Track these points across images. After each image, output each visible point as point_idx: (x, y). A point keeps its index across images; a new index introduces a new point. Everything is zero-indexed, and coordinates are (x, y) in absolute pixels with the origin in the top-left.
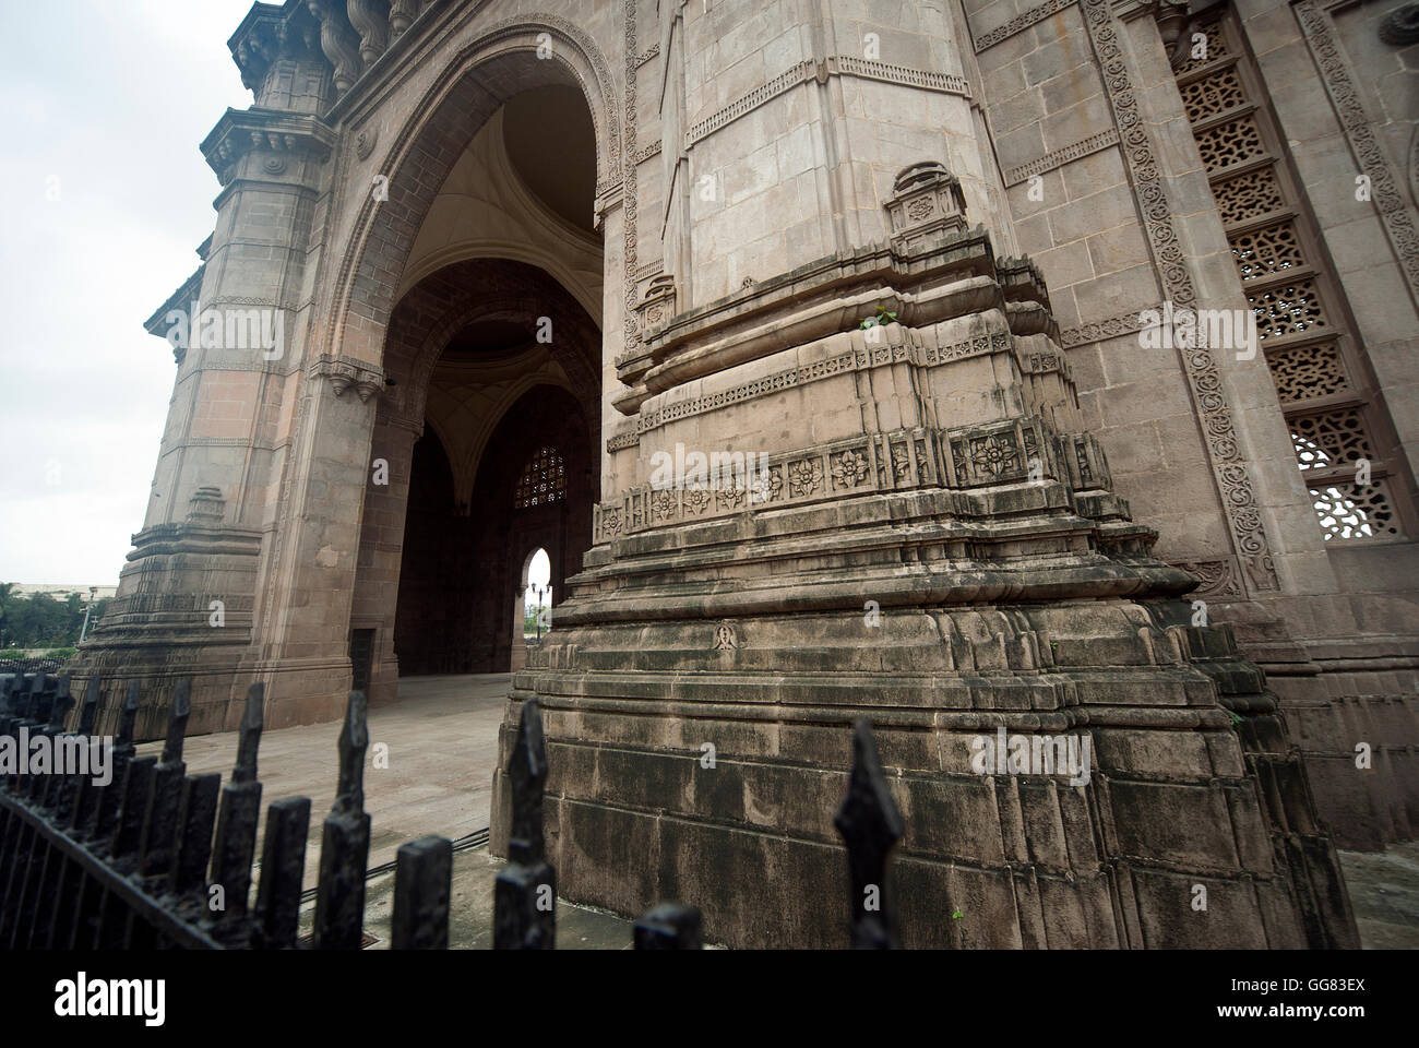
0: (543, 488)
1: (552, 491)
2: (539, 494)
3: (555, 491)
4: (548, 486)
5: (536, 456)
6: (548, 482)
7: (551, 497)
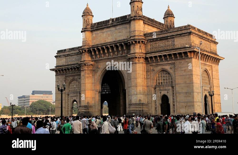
0: (106, 91)
1: (107, 91)
2: (105, 92)
3: (108, 91)
4: (107, 90)
5: (104, 85)
6: (106, 90)
7: (107, 93)
